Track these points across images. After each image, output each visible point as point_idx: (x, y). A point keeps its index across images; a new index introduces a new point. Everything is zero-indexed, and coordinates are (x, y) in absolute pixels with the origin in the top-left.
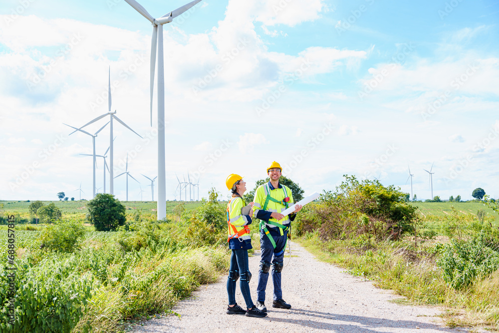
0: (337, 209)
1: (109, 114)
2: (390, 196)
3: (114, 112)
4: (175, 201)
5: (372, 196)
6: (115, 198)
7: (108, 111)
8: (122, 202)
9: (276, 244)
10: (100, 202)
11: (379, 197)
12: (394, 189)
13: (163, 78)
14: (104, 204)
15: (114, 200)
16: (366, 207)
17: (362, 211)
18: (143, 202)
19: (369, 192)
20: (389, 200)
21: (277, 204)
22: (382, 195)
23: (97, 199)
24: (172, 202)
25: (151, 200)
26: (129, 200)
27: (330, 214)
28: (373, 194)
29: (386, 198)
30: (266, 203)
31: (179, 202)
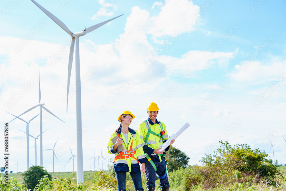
0: (216, 168)
1: (39, 105)
2: (256, 157)
3: (43, 104)
4: (91, 171)
5: (242, 157)
6: (44, 169)
7: (38, 104)
8: (49, 173)
9: (157, 168)
10: (32, 173)
11: (247, 158)
12: (259, 151)
13: (80, 77)
14: (35, 174)
15: (43, 170)
16: (239, 166)
17: (235, 168)
18: (65, 173)
19: (239, 154)
20: (256, 160)
21: (156, 137)
22: (250, 156)
23: (30, 170)
24: (88, 172)
25: (72, 171)
26: (55, 172)
27: (211, 173)
28: (242, 155)
29: (254, 159)
30: (148, 136)
31: (94, 171)
